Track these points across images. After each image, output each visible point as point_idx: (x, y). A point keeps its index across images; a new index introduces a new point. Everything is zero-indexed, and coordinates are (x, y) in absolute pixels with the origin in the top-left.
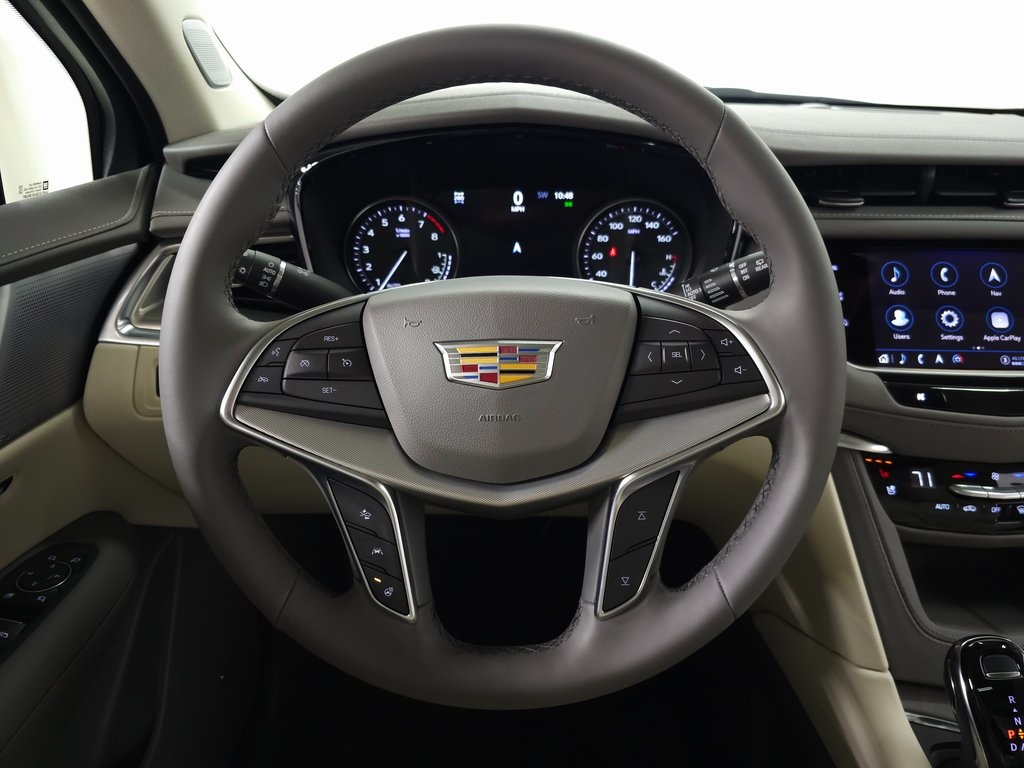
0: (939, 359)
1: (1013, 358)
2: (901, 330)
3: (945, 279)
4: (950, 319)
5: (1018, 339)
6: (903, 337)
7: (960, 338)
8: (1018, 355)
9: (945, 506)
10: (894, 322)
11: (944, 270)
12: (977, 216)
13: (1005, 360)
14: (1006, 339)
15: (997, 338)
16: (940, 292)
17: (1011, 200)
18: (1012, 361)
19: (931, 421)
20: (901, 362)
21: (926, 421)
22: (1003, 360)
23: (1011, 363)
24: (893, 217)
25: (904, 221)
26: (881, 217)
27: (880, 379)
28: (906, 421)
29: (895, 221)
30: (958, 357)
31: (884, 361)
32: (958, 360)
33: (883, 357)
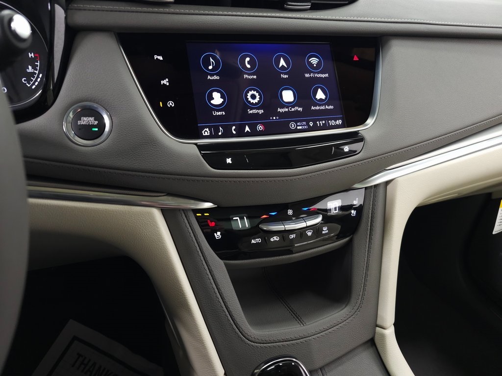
0: (247, 129)
1: (298, 124)
2: (218, 107)
3: (249, 66)
4: (253, 97)
5: (300, 109)
6: (220, 113)
7: (261, 112)
8: (301, 121)
9: (258, 240)
10: (212, 102)
11: (248, 59)
13: (293, 126)
14: (293, 110)
15: (287, 110)
16: (246, 76)
17: (289, 3)
18: (297, 126)
19: (238, 179)
20: (220, 134)
21: (234, 179)
22: (291, 126)
23: (296, 127)
24: (201, 13)
25: (210, 16)
26: (191, 12)
27: (197, 149)
28: (221, 181)
29: (203, 16)
30: (260, 127)
31: (206, 134)
32: (261, 128)
33: (206, 131)
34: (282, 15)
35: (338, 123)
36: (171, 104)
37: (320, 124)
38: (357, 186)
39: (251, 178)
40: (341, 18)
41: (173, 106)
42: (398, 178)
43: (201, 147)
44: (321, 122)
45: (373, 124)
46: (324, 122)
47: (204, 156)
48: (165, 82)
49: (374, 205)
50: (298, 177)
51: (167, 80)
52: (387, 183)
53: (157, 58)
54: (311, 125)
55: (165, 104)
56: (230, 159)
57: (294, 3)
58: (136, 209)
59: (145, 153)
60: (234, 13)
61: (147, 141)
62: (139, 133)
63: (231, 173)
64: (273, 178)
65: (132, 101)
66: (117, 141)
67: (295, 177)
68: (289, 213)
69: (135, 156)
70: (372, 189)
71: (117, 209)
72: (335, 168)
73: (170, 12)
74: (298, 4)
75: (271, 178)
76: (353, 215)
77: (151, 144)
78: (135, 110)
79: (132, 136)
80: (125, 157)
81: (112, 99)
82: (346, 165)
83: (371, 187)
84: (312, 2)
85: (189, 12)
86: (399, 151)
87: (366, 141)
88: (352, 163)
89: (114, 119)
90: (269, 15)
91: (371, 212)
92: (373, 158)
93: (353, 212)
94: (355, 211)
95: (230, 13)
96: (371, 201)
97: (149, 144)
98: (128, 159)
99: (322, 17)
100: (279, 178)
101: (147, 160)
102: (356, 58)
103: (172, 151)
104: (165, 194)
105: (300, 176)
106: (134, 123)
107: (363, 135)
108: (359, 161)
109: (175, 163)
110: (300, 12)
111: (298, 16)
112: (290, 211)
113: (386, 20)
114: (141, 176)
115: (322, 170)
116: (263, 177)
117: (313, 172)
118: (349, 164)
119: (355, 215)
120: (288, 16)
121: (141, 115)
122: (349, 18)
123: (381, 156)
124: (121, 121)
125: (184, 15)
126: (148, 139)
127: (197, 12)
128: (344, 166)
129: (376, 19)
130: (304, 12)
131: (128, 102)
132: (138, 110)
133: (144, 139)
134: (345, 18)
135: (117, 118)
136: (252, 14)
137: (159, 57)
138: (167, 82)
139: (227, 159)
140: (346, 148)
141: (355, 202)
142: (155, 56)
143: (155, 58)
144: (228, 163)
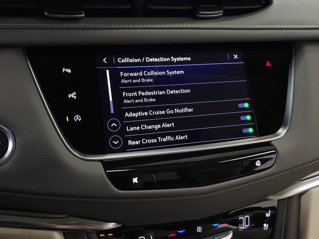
12: (176, 26)
17: (202, 12)
19: (145, 200)
21: (141, 200)
24: (111, 27)
25: (121, 30)
26: (102, 27)
27: (103, 168)
28: (126, 203)
29: (114, 30)
34: (193, 26)
36: (78, 118)
38: (270, 197)
39: (158, 198)
40: (253, 26)
41: (80, 120)
42: (312, 190)
43: (107, 164)
45: (286, 133)
47: (109, 175)
48: (73, 95)
49: (287, 218)
50: (208, 195)
52: (301, 194)
53: (65, 71)
55: (71, 119)
56: (137, 178)
57: (205, 13)
58: (36, 233)
59: (48, 175)
60: (145, 26)
61: (50, 162)
62: (42, 155)
63: (137, 194)
64: (181, 197)
65: (37, 121)
66: (20, 163)
67: (204, 195)
68: (198, 231)
69: (37, 179)
70: (285, 200)
71: (17, 233)
72: (246, 183)
73: (80, 27)
74: (210, 13)
75: (179, 197)
76: (265, 229)
77: (55, 166)
78: (40, 130)
79: (35, 157)
80: (27, 180)
81: (17, 119)
82: (258, 181)
83: (284, 199)
84: (224, 8)
85: (99, 27)
86: (313, 162)
87: (278, 153)
88: (264, 178)
89: (17, 139)
90: (181, 26)
91: (284, 226)
92: (286, 172)
93: (265, 225)
94: (268, 224)
95: (141, 26)
96: (284, 213)
97: (52, 166)
98: (30, 182)
99: (234, 26)
100: (188, 197)
101: (49, 182)
102: (268, 64)
103: (76, 172)
104: (67, 216)
105: (210, 194)
106: (39, 143)
107: (275, 146)
108: (271, 176)
109: (79, 185)
110: (212, 20)
111: (210, 26)
112: (199, 228)
113: (299, 26)
114: (43, 199)
115: (233, 187)
116: (171, 197)
117: (224, 190)
118: (261, 179)
119: (267, 229)
120: (199, 27)
121: (46, 135)
122: (261, 26)
123: (294, 169)
124: (25, 141)
125: (93, 30)
126: (51, 160)
127: (107, 26)
128: (256, 181)
129: (289, 26)
130: (216, 20)
131: (32, 121)
132: (43, 130)
133: (48, 161)
134: (257, 26)
135: (20, 139)
136: (163, 26)
137: (67, 70)
138: (74, 95)
139: (133, 178)
140: (258, 163)
141: (268, 215)
142: (63, 69)
143: (63, 71)
144: (134, 182)
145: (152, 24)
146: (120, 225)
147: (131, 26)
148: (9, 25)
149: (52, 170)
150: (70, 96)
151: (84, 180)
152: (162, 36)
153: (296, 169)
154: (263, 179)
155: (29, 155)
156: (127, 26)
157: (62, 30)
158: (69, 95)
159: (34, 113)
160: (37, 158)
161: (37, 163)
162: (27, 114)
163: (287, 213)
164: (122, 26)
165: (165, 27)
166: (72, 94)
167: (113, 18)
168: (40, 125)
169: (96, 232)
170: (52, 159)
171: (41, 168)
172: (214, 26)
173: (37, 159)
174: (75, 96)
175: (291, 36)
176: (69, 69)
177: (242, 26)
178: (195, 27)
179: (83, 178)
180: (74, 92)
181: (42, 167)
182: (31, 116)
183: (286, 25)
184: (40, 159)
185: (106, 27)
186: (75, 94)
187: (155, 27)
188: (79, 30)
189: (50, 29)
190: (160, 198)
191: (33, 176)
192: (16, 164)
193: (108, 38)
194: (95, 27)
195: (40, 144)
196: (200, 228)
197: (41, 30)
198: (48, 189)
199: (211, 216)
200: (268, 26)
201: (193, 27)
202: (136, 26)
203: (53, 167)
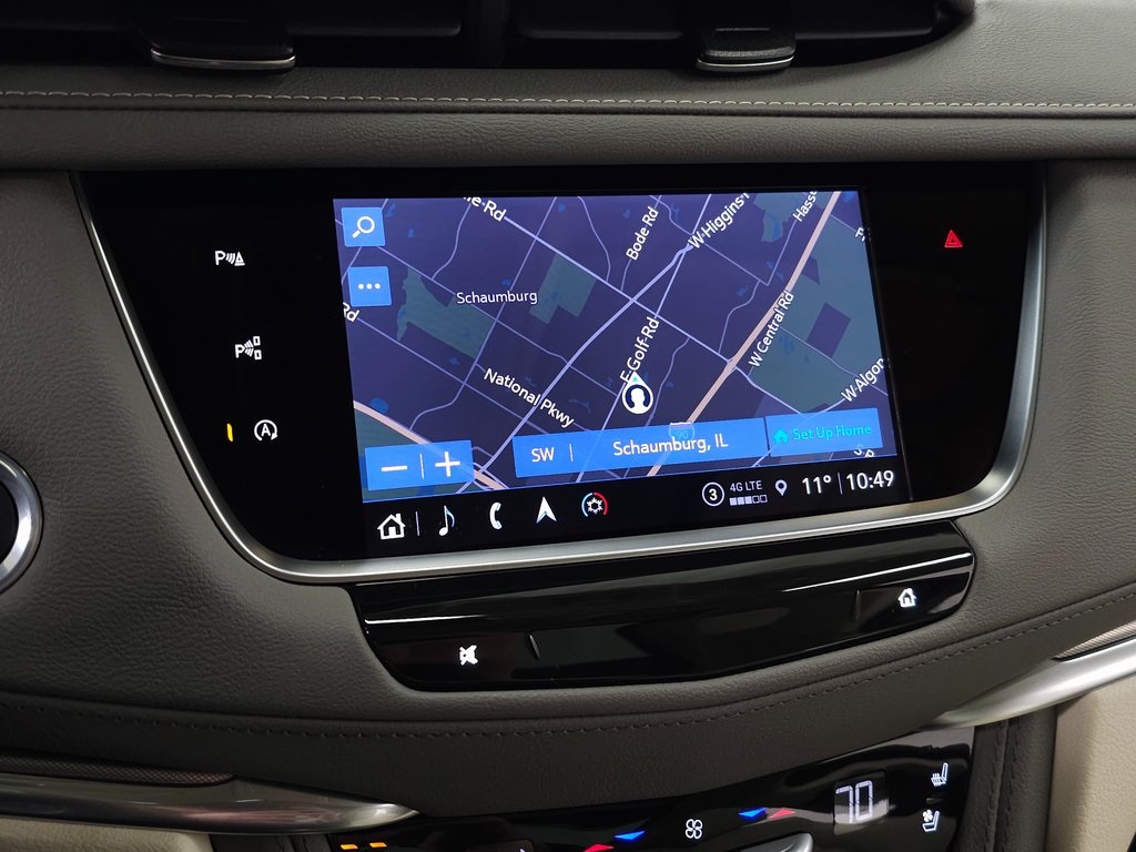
1: (733, 487)
8: (744, 477)
12: (624, 102)
13: (713, 495)
17: (717, 54)
18: (730, 494)
19: (500, 725)
20: (444, 532)
21: (487, 725)
22: (708, 495)
23: (727, 501)
24: (390, 104)
25: (425, 116)
26: (355, 104)
27: (352, 608)
28: (434, 735)
29: (399, 116)
30: (594, 501)
31: (393, 534)
32: (595, 506)
33: (392, 523)
34: (686, 102)
35: (881, 483)
36: (266, 429)
37: (813, 486)
38: (948, 717)
39: (548, 718)
41: (274, 436)
42: (1097, 692)
43: (367, 597)
44: (817, 479)
45: (1012, 488)
46: (828, 479)
47: (376, 638)
48: (250, 348)
49: (1007, 789)
50: (725, 709)
51: (257, 340)
52: (1058, 709)
53: (224, 262)
54: (782, 491)
55: (244, 432)
56: (473, 648)
57: (730, 54)
58: (114, 838)
59: (158, 633)
60: (513, 102)
61: (165, 589)
62: (138, 562)
63: (476, 703)
64: (631, 717)
65: (120, 440)
66: (57, 589)
67: (713, 711)
68: (690, 833)
69: (117, 647)
70: (1001, 728)
71: (45, 837)
72: (862, 670)
73: (277, 105)
74: (749, 54)
75: (625, 717)
76: (927, 827)
77: (183, 601)
78: (131, 474)
79: (111, 571)
80: (83, 651)
81: (47, 433)
82: (907, 660)
83: (999, 724)
84: (800, 36)
85: (349, 104)
86: (1103, 596)
87: (980, 564)
88: (926, 651)
89: (49, 504)
90: (640, 102)
91: (994, 818)
92: (1006, 629)
93: (927, 815)
94: (937, 813)
95: (497, 102)
96: (995, 775)
97: (173, 602)
98: (93, 657)
99: (833, 105)
100: (656, 715)
101: (162, 661)
102: (953, 241)
103: (258, 626)
104: (226, 777)
105: (735, 706)
106: (124, 521)
107: (969, 538)
108: (952, 644)
109: (269, 673)
110: (754, 82)
111: (745, 104)
112: (694, 825)
113: (1067, 108)
114: (139, 720)
115: (816, 682)
116: (594, 716)
117: (782, 691)
118: (917, 654)
119: (934, 829)
120: (706, 108)
121: (150, 491)
122: (929, 106)
123: (1036, 619)
124: (76, 513)
125: (326, 116)
126: (171, 582)
127: (376, 100)
128: (898, 662)
129: (1029, 107)
130: (768, 79)
131: (103, 442)
132: (142, 473)
133: (156, 583)
134: (916, 107)
135: (59, 503)
136: (578, 102)
137: (231, 258)
138: (256, 348)
139: (462, 649)
140: (907, 596)
141: (938, 780)
142: (217, 253)
143: (218, 259)
144: (463, 663)
145: (539, 94)
146: (413, 812)
147: (463, 102)
148: (22, 93)
149: (171, 616)
150: (240, 349)
151: (286, 652)
152: (572, 138)
153: (1041, 618)
154: (925, 655)
155: (90, 562)
156: (446, 101)
157: (214, 114)
158: (237, 346)
159: (109, 410)
160: (120, 572)
161: (120, 589)
162: (87, 415)
163: (1009, 772)
164: (430, 101)
165: (584, 106)
166: (249, 344)
167: (397, 70)
168: (131, 454)
169: (326, 835)
170: (173, 578)
171: (134, 608)
172: (760, 104)
173: (119, 575)
174: (256, 352)
175: (1035, 143)
176: (239, 254)
177: (861, 105)
178: (691, 107)
179: (281, 645)
180: (255, 338)
181: (134, 605)
182: (99, 421)
183: (1016, 101)
184: (130, 577)
185: (372, 104)
186: (259, 344)
187: (546, 105)
188: (275, 115)
189: (171, 109)
190: (554, 717)
191: (104, 637)
192: (44, 593)
193: (377, 143)
194: (331, 105)
195: (131, 525)
196: (698, 824)
197: (138, 113)
198: (156, 683)
199: (734, 782)
200: (954, 107)
201: (685, 107)
202: (481, 102)
203: (175, 605)
